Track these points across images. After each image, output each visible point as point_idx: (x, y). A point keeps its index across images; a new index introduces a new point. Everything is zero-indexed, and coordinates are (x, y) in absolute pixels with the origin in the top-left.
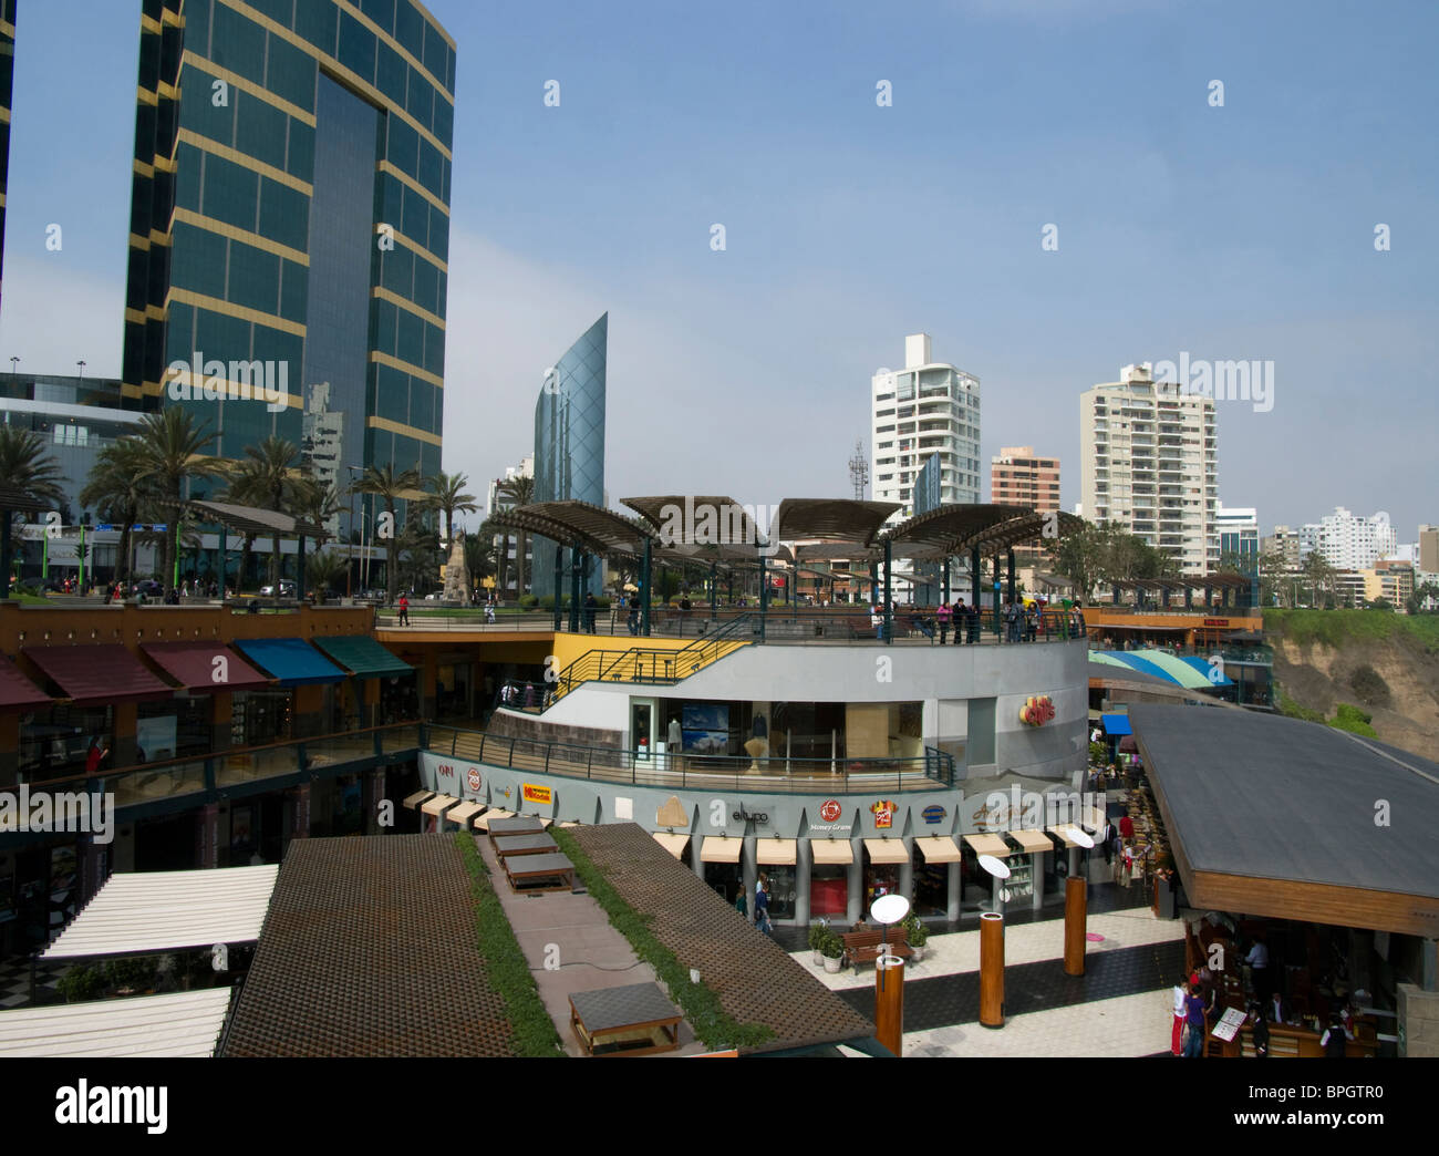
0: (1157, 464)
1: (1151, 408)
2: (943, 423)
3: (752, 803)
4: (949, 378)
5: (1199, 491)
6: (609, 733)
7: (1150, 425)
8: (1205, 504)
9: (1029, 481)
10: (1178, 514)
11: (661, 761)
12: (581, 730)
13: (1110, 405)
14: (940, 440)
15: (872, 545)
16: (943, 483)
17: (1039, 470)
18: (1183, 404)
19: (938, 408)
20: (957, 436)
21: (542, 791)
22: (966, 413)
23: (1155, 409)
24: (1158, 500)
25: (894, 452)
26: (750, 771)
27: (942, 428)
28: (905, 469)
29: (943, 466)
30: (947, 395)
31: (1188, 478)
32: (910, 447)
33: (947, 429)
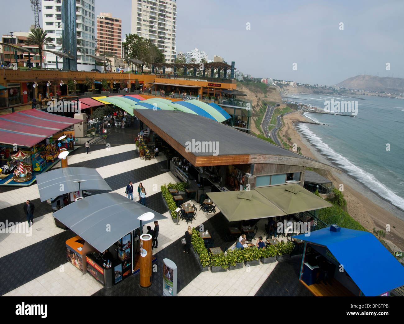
0: (157, 23)
1: (157, 2)
5: (170, 35)
7: (156, 8)
9: (111, 26)
10: (163, 42)
17: (114, 23)
18: (167, 3)
24: (157, 36)
29: (78, 5)
31: (167, 30)
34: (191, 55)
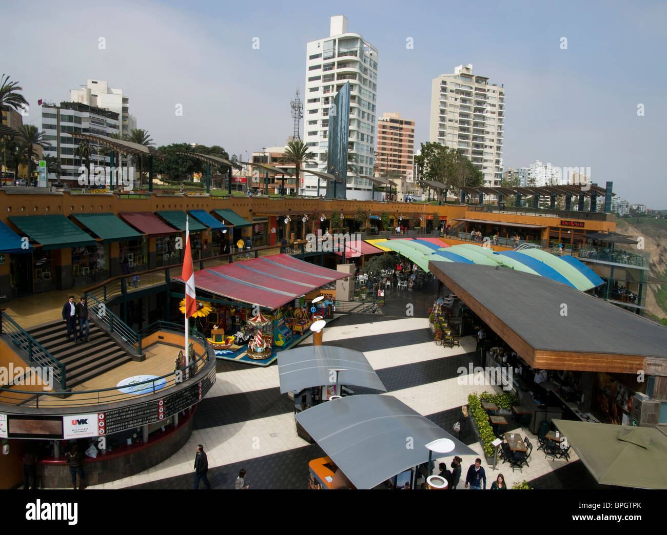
0: (472, 123)
1: (471, 90)
2: (353, 75)
4: (359, 45)
5: (493, 140)
7: (470, 100)
8: (496, 148)
9: (398, 132)
10: (481, 153)
13: (449, 87)
14: (351, 87)
16: (351, 116)
17: (404, 126)
18: (488, 90)
19: (350, 65)
20: (362, 86)
22: (369, 71)
23: (473, 91)
24: (471, 144)
25: (320, 94)
27: (352, 78)
28: (327, 106)
29: (352, 105)
30: (356, 56)
31: (488, 133)
32: (331, 91)
33: (356, 79)
34: (529, 172)
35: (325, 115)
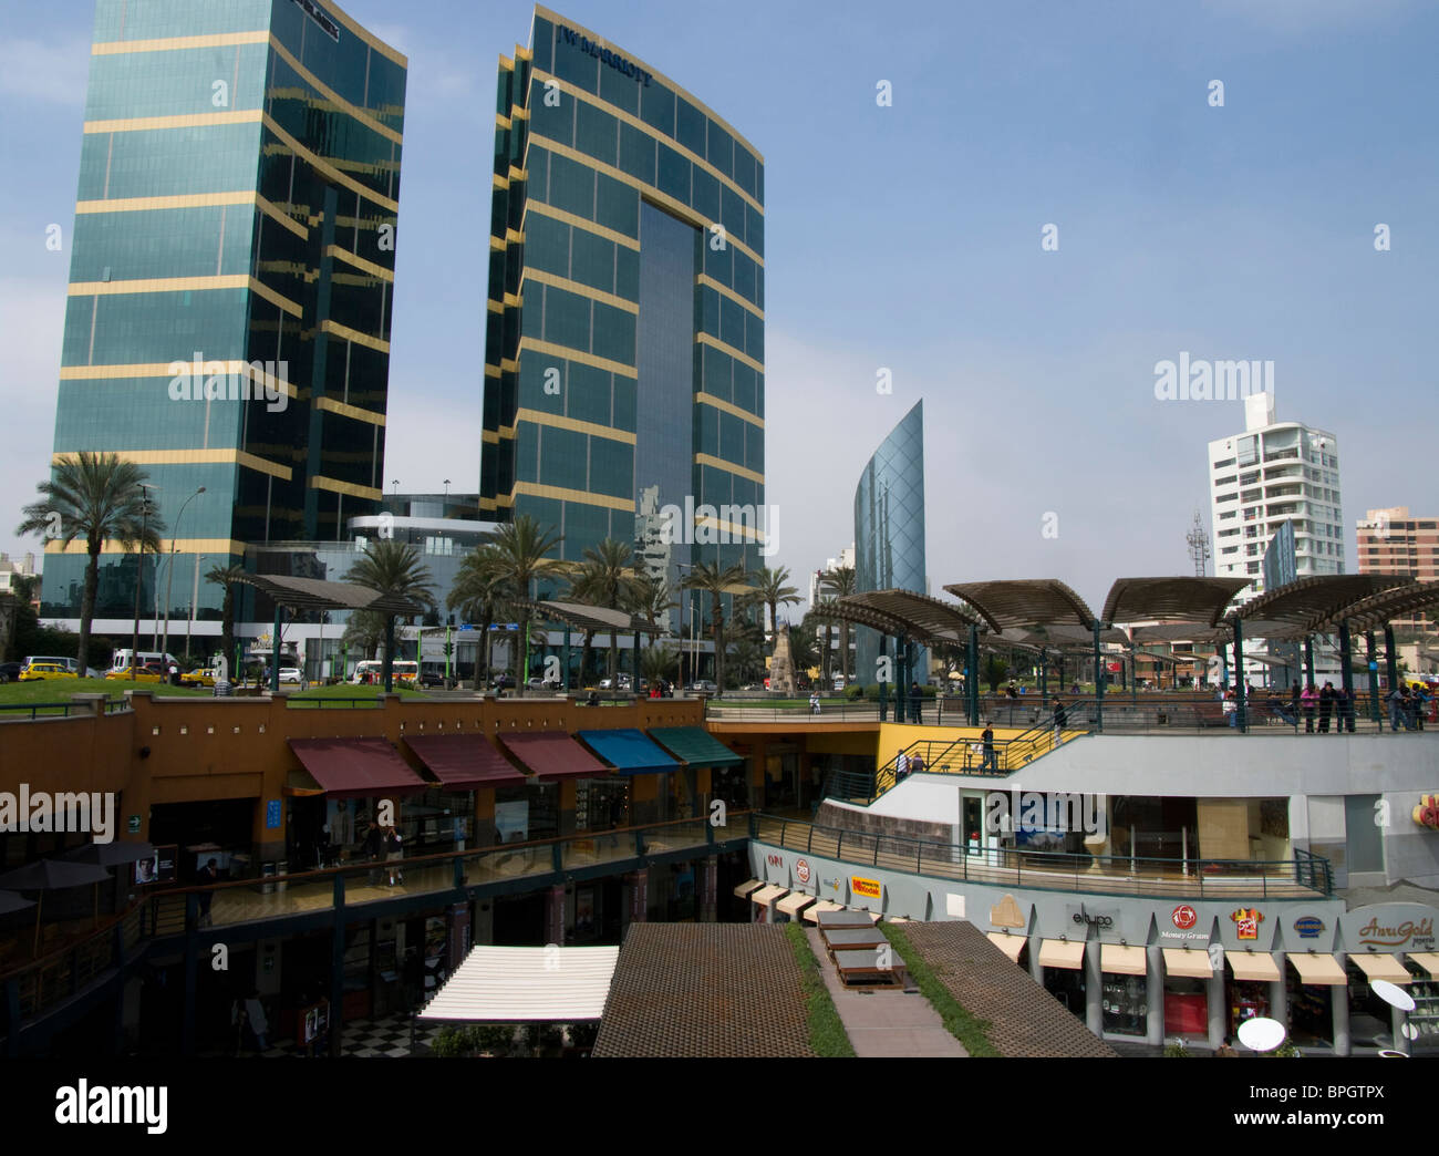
2: (1294, 488)
3: (1096, 905)
4: (1299, 437)
6: (939, 826)
9: (1405, 546)
11: (993, 857)
12: (909, 823)
14: (1292, 506)
15: (1218, 625)
16: (1298, 553)
17: (1419, 533)
19: (1288, 472)
20: (1312, 500)
21: (868, 884)
22: (1322, 474)
25: (1239, 522)
26: (1090, 871)
27: (1293, 493)
28: (1252, 540)
29: (1297, 535)
30: (1296, 456)
32: (1257, 516)
33: (1299, 493)
35: (1250, 554)
